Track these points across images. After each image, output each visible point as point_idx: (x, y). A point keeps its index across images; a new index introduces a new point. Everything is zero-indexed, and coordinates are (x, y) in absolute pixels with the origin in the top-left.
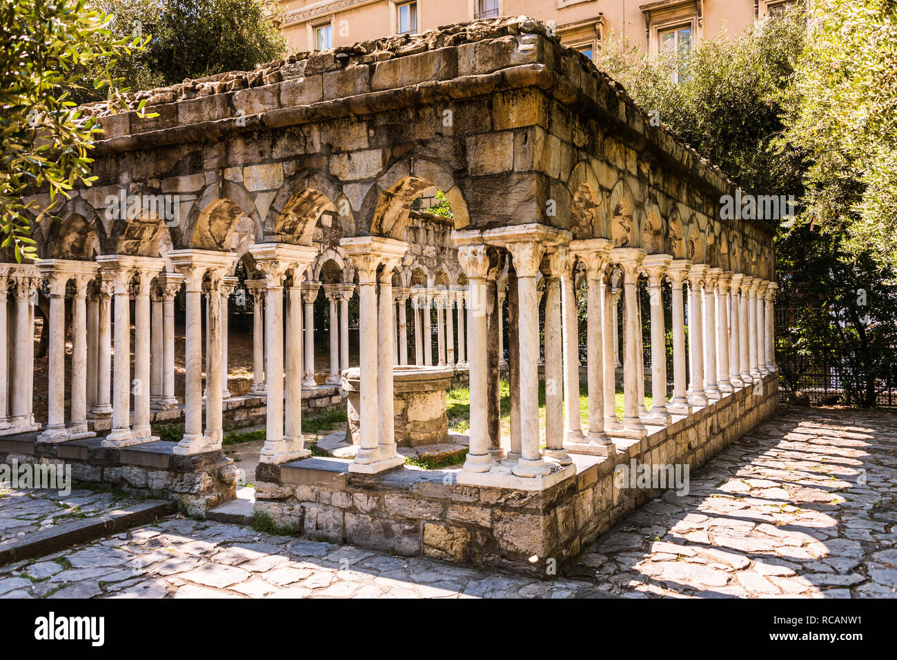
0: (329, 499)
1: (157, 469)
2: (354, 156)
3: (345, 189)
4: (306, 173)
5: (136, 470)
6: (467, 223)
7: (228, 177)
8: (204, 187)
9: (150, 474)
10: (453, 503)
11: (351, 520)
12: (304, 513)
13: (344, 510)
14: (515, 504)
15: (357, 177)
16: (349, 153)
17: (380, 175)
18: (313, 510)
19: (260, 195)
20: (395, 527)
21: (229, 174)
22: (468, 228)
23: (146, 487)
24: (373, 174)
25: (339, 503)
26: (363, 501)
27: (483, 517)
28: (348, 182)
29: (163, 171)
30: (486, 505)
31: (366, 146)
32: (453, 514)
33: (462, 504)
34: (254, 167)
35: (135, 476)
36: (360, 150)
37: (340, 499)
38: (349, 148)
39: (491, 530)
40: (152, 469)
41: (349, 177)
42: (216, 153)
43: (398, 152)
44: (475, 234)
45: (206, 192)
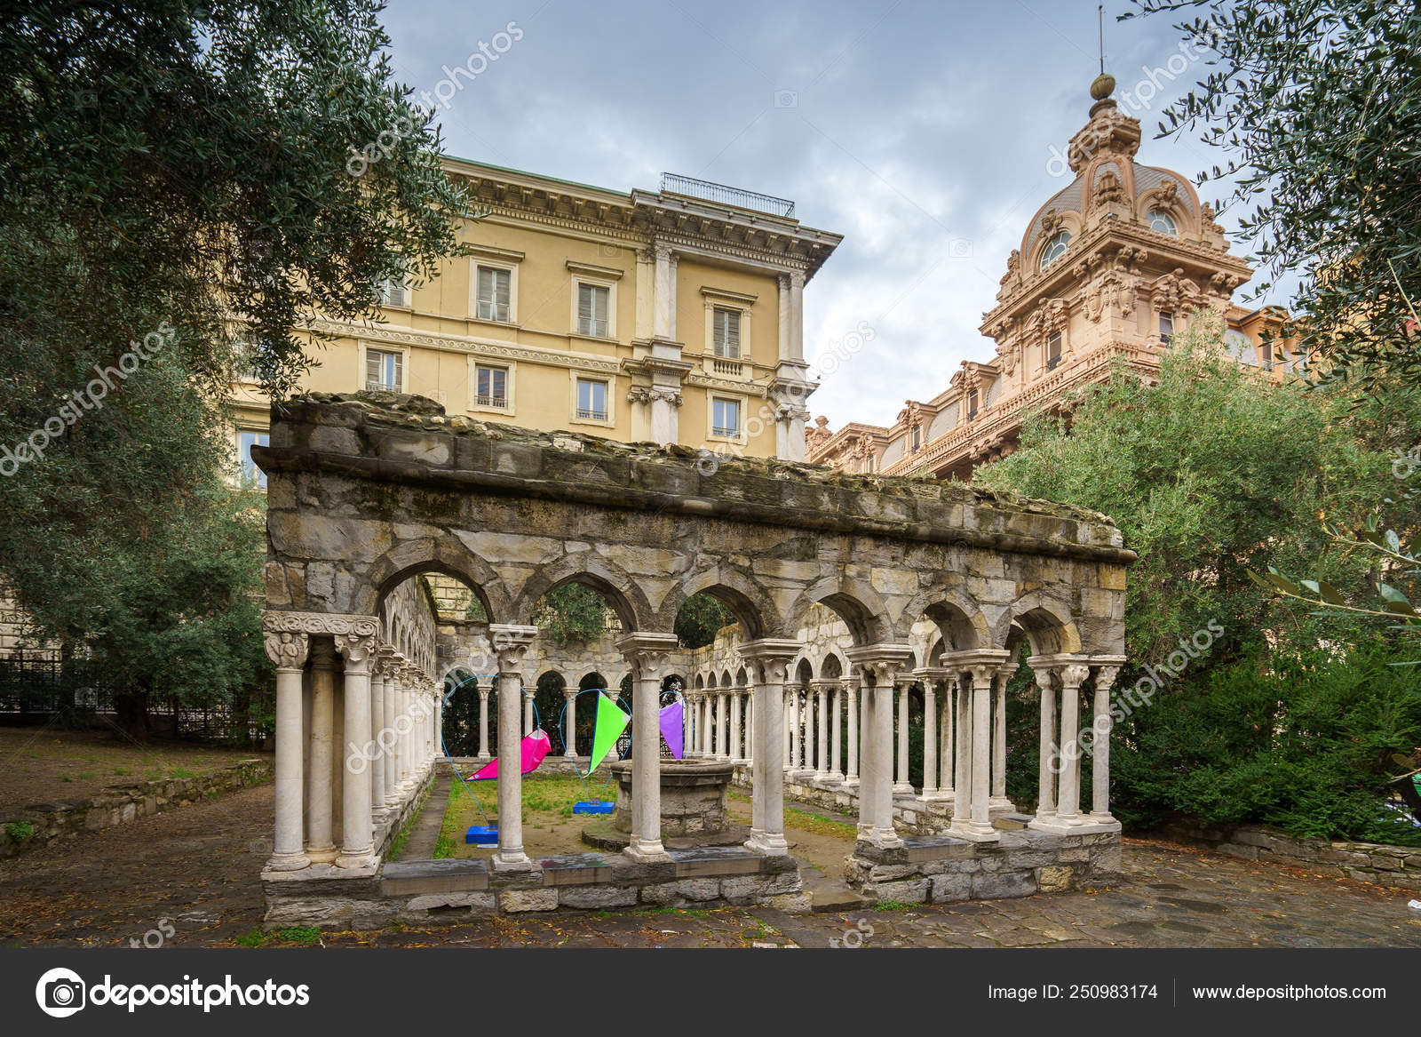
0: (958, 868)
1: (738, 875)
2: (991, 581)
3: (982, 608)
4: (944, 587)
5: (702, 882)
6: (1079, 649)
7: (848, 573)
8: (818, 578)
9: (726, 882)
10: (1063, 850)
11: (978, 881)
12: (932, 884)
13: (972, 875)
14: (1105, 841)
15: (994, 598)
16: (987, 578)
17: (1013, 601)
18: (942, 881)
19: (891, 598)
20: (1017, 877)
21: (852, 571)
22: (1080, 653)
23: (721, 897)
24: (1008, 600)
25: (968, 869)
26: (990, 864)
27: (1084, 856)
28: (984, 603)
29: (756, 548)
30: (1088, 847)
31: (1002, 575)
32: (1063, 858)
33: (1070, 849)
34: (885, 570)
35: (701, 888)
36: (996, 578)
37: (970, 866)
38: (987, 573)
39: (1087, 863)
40: (730, 876)
41: (986, 598)
42: (835, 546)
43: (1029, 587)
44: (1085, 658)
45: (820, 583)
